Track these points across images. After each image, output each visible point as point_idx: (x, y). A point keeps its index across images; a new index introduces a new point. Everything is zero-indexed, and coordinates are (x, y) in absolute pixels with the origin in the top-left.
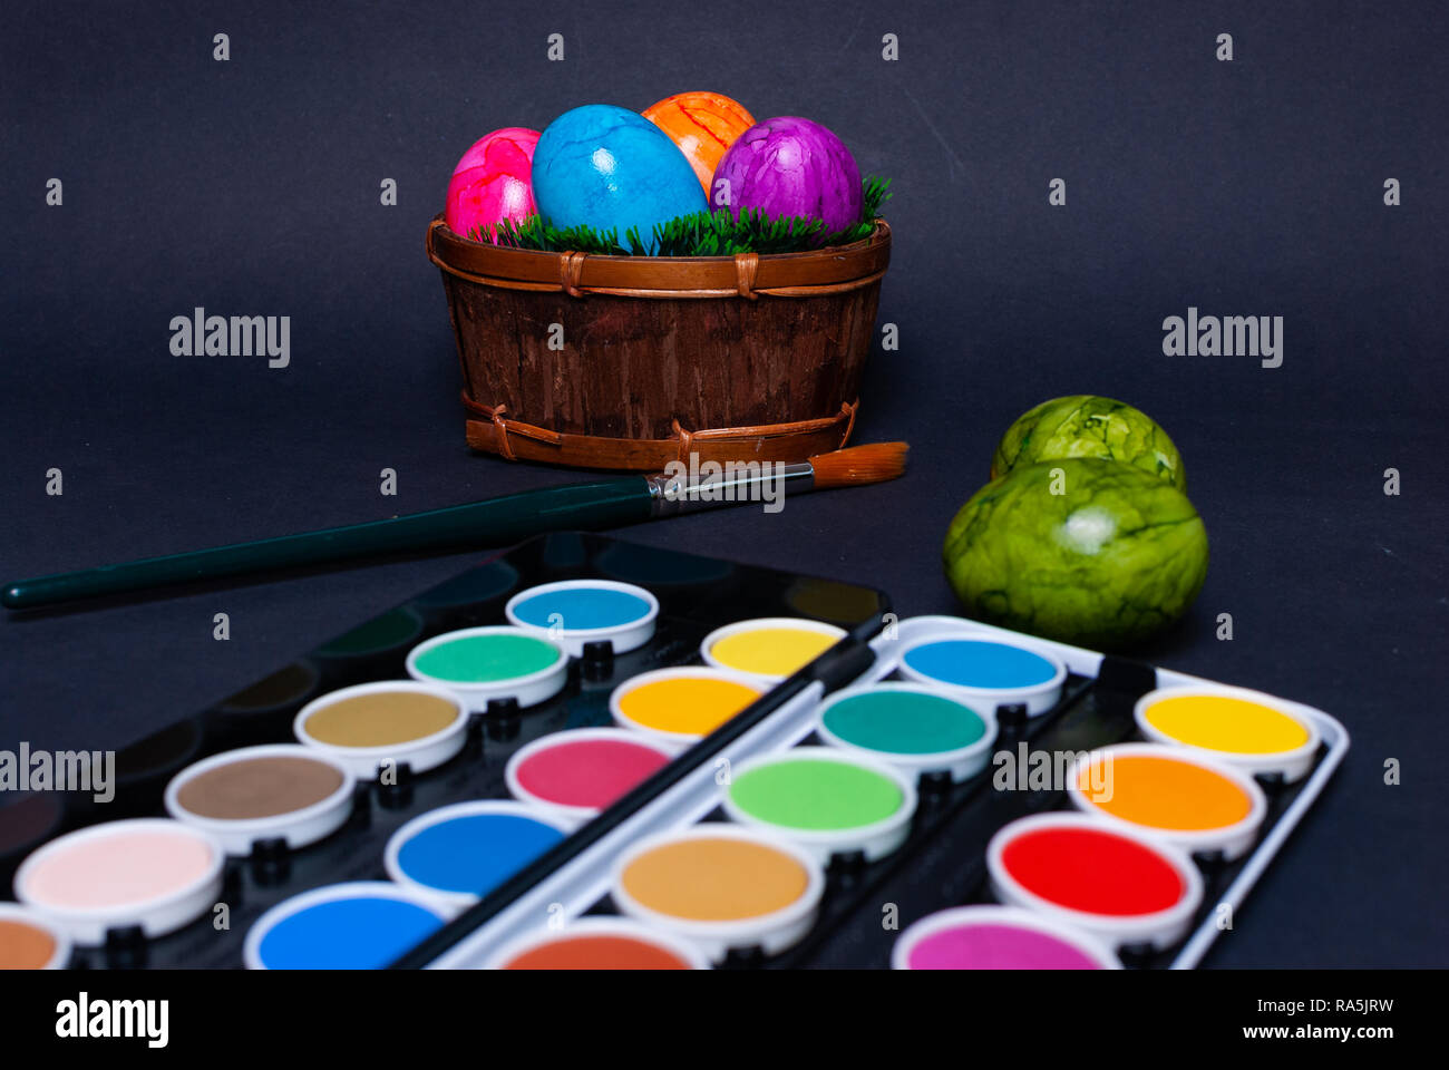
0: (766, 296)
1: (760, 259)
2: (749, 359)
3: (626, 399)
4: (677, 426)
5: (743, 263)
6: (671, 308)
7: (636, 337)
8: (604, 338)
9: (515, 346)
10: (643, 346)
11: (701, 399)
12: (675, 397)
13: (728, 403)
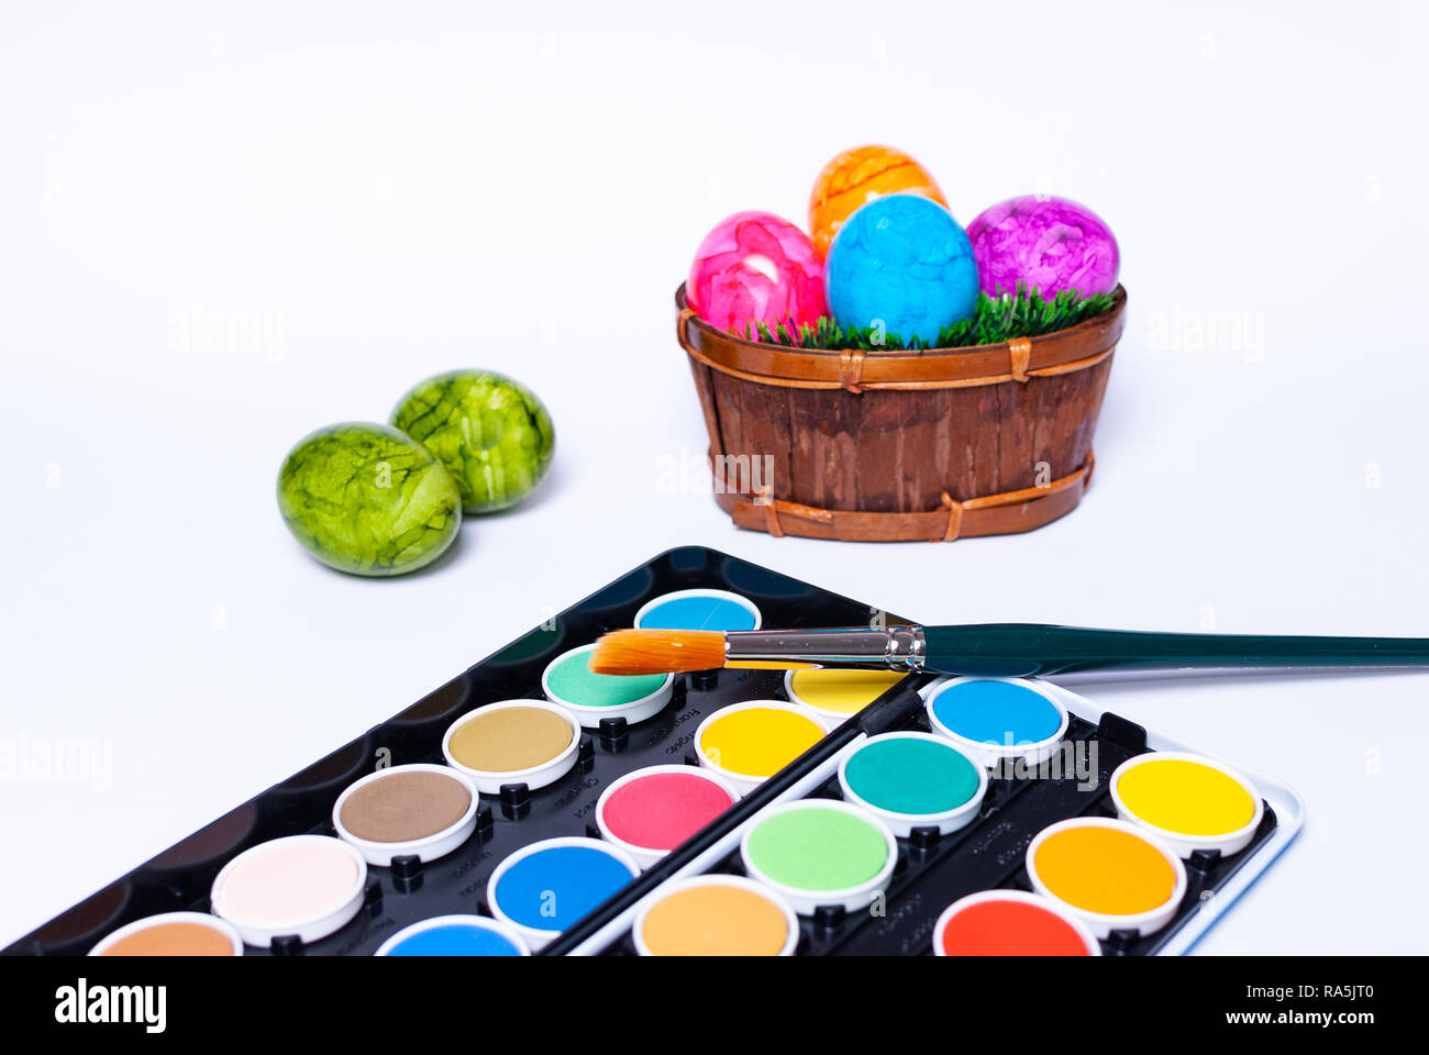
0: (1039, 378)
1: (1033, 343)
2: (1017, 433)
3: (899, 477)
4: (946, 498)
5: (1017, 348)
6: (947, 396)
7: (912, 423)
8: (880, 426)
9: (786, 434)
10: (918, 430)
11: (971, 473)
12: (946, 471)
13: (996, 472)
